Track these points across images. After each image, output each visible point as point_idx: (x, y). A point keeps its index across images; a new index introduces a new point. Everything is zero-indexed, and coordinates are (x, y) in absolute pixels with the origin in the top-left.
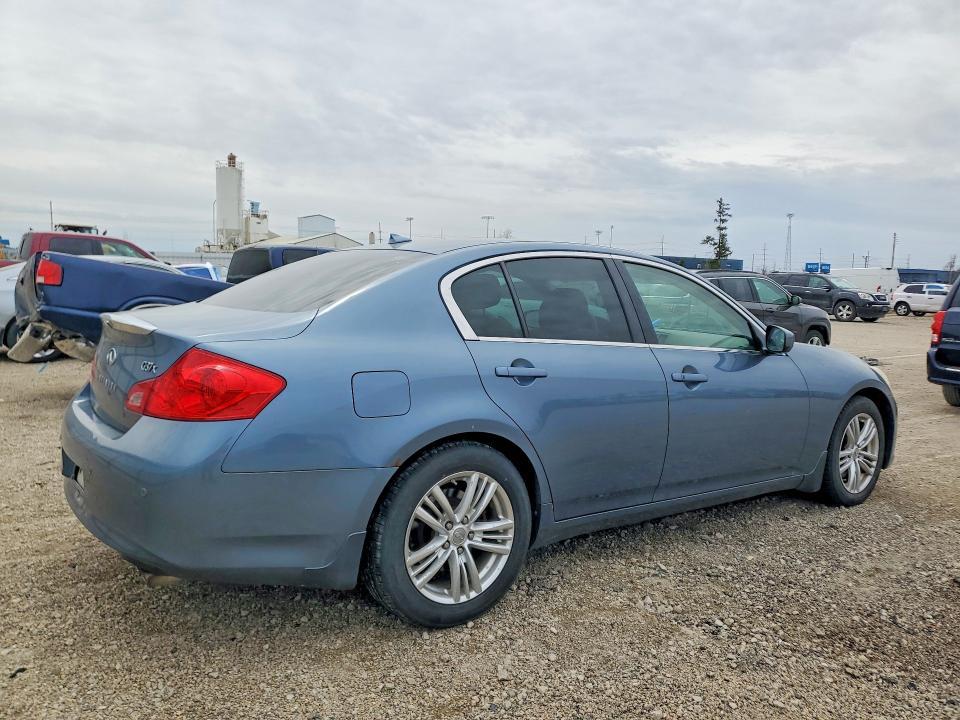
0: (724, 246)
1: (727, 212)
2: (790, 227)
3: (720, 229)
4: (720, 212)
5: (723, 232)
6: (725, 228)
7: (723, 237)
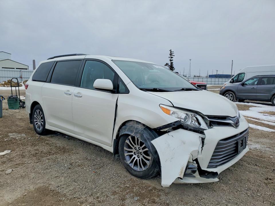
0: (172, 66)
1: (173, 54)
2: (190, 63)
3: (171, 60)
4: (171, 54)
5: (172, 61)
6: (172, 60)
7: (172, 63)
